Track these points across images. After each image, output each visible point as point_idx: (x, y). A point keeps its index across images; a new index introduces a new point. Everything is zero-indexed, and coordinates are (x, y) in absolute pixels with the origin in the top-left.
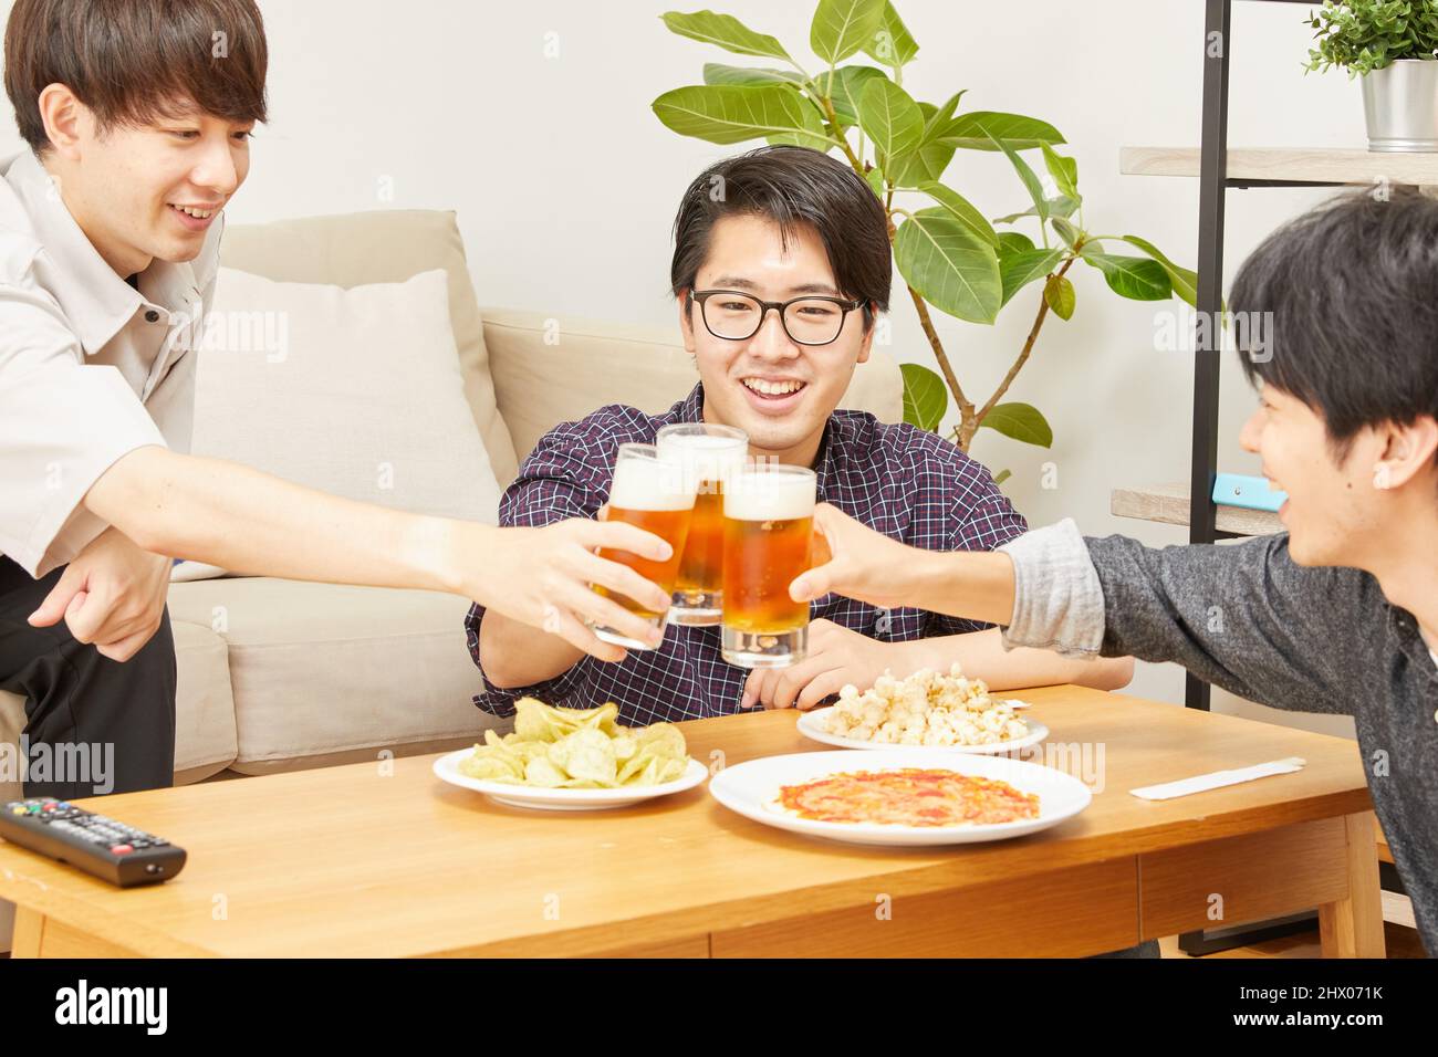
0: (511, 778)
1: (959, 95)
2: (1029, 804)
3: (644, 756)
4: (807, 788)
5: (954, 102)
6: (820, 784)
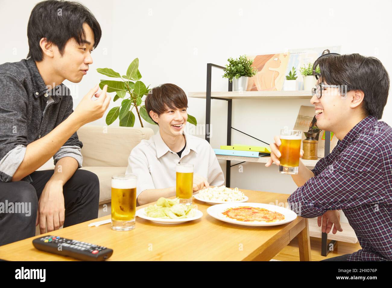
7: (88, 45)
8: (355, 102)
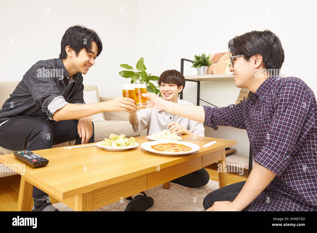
0: (109, 145)
1: (151, 74)
2: (189, 148)
3: (129, 142)
4: (155, 146)
5: (150, 75)
6: (157, 145)
7: (93, 54)
8: (257, 63)
